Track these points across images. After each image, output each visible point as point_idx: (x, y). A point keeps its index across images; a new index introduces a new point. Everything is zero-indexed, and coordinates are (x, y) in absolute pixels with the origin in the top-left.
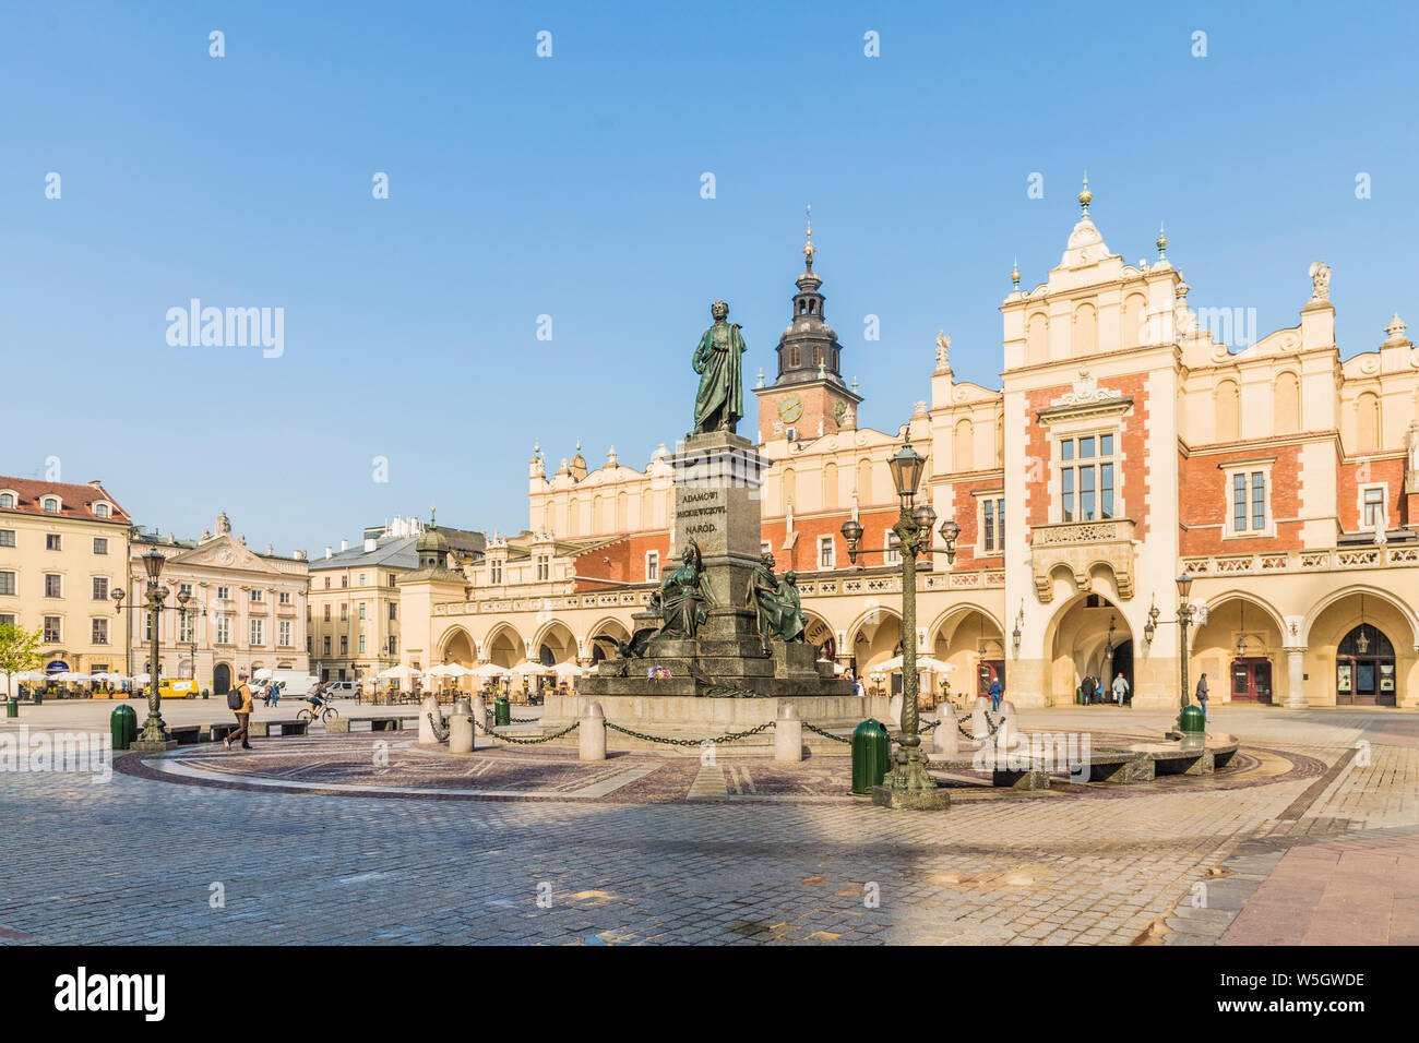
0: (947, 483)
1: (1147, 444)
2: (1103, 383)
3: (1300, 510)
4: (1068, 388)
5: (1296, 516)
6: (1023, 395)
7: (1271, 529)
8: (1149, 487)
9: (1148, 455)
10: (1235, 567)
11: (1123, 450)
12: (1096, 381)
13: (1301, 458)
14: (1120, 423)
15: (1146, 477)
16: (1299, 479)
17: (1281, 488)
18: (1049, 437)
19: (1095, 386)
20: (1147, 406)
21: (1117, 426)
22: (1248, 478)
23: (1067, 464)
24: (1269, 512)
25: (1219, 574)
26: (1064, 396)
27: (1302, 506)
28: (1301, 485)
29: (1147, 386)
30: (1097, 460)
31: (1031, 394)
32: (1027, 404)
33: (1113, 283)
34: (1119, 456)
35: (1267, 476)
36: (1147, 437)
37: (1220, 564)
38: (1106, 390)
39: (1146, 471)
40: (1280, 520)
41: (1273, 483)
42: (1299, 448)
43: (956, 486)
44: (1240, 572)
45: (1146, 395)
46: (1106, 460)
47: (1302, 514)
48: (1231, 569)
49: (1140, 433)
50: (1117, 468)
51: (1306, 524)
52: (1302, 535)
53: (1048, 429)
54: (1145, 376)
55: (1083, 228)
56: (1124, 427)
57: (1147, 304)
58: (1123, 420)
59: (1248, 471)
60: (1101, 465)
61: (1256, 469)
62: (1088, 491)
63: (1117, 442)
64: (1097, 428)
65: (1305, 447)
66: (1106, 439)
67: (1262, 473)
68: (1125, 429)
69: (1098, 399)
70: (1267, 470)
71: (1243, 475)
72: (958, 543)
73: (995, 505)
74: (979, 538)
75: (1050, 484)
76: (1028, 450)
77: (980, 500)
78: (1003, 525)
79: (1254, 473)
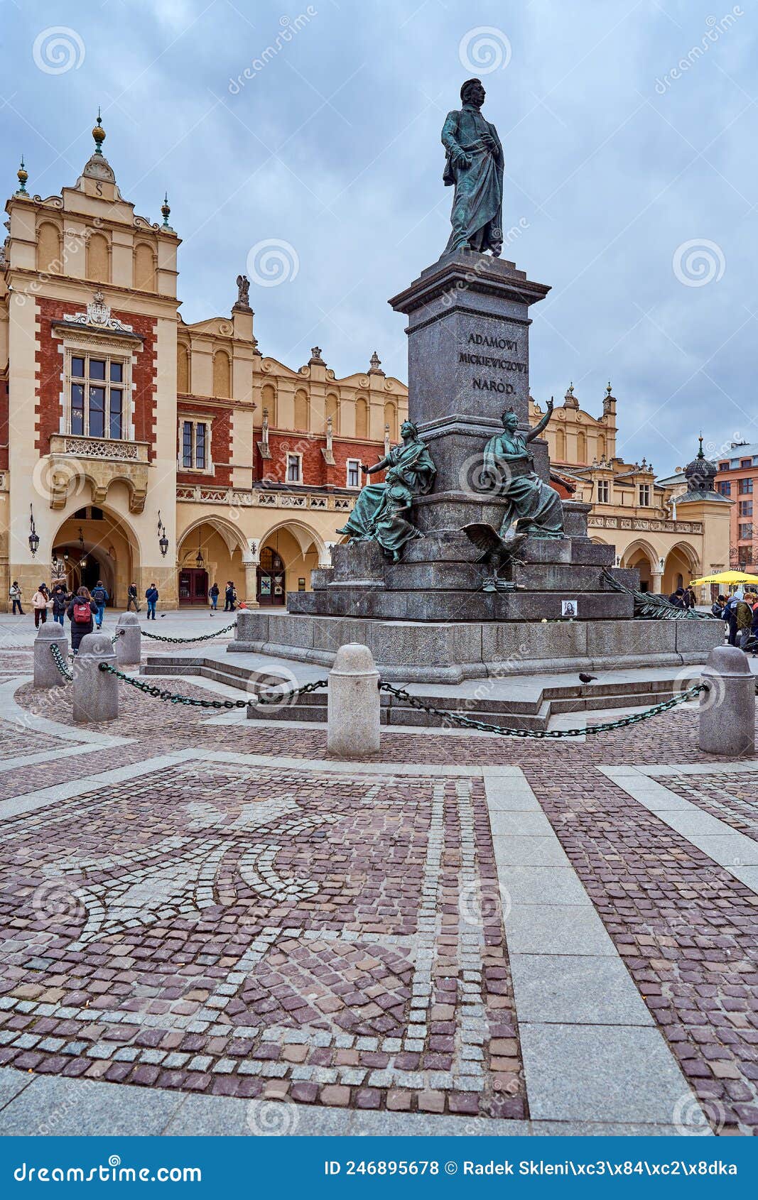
1: (155, 381)
2: (116, 314)
3: (231, 458)
4: (82, 308)
5: (228, 463)
6: (34, 300)
7: (210, 470)
8: (156, 418)
9: (156, 391)
10: (214, 497)
11: (134, 381)
12: (110, 309)
13: (232, 419)
14: (131, 355)
15: (154, 410)
16: (231, 435)
17: (218, 439)
18: (61, 349)
19: (109, 314)
20: (156, 347)
21: (129, 358)
22: (195, 427)
23: (78, 380)
24: (209, 457)
25: (203, 500)
26: (78, 315)
27: (232, 455)
28: (232, 439)
29: (156, 330)
30: (108, 383)
31: (42, 301)
32: (38, 310)
33: (128, 226)
34: (128, 385)
35: (209, 428)
36: (155, 375)
37: (202, 493)
38: (119, 322)
39: (154, 404)
40: (217, 464)
41: (213, 434)
42: (231, 412)
44: (218, 501)
45: (155, 338)
46: (119, 385)
47: (232, 461)
48: (210, 498)
49: (148, 370)
50: (127, 396)
51: (234, 469)
52: (232, 477)
53: (60, 342)
54: (154, 320)
55: (98, 162)
56: (134, 360)
57: (155, 258)
58: (135, 353)
59: (195, 421)
60: (112, 389)
61: (201, 421)
62: (97, 411)
63: (128, 372)
64: (109, 355)
65: (235, 412)
66: (118, 366)
67: (204, 425)
68: (136, 363)
69: (113, 328)
70: (209, 423)
71: (191, 423)
75: (62, 396)
76: (38, 356)
79: (199, 423)
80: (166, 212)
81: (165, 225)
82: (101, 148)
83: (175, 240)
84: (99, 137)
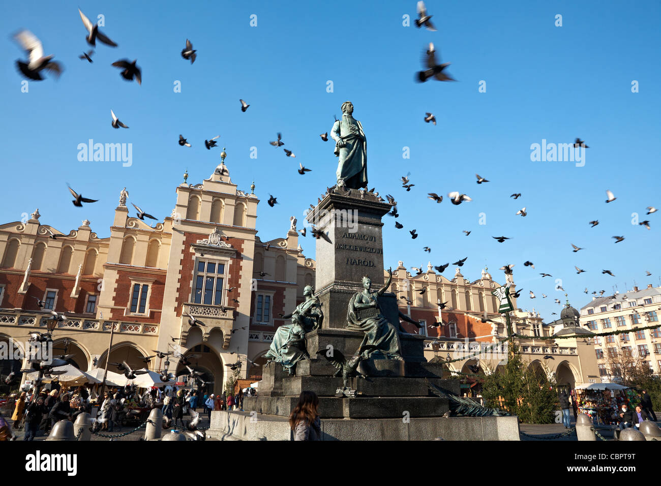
0: (114, 269)
1: (241, 273)
2: (223, 238)
4: (206, 236)
6: (182, 233)
7: (272, 322)
8: (240, 293)
9: (241, 278)
11: (230, 273)
13: (285, 293)
15: (239, 289)
16: (284, 302)
17: (277, 305)
18: (193, 258)
19: (219, 239)
20: (243, 255)
21: (228, 261)
22: (264, 298)
23: (200, 274)
24: (271, 315)
26: (204, 240)
28: (284, 305)
29: (243, 246)
30: (216, 275)
31: (186, 234)
32: (184, 238)
33: (233, 196)
34: (226, 276)
35: (272, 298)
36: (241, 270)
37: (264, 336)
38: (224, 243)
39: (239, 286)
40: (275, 319)
41: (274, 302)
42: (284, 289)
43: (119, 272)
45: (242, 250)
46: (220, 276)
49: (238, 267)
50: (225, 281)
53: (194, 254)
54: (242, 241)
56: (230, 262)
57: (246, 210)
58: (231, 259)
59: (264, 295)
60: (217, 278)
61: (267, 295)
62: (209, 290)
63: (227, 269)
64: (218, 260)
65: (287, 289)
66: (221, 266)
67: (269, 297)
68: (231, 264)
69: (220, 246)
70: (272, 296)
71: (262, 296)
72: (115, 304)
73: (141, 287)
74: (129, 304)
75: (191, 282)
76: (182, 262)
77: (133, 283)
78: (143, 299)
79: (266, 296)
83: (257, 201)
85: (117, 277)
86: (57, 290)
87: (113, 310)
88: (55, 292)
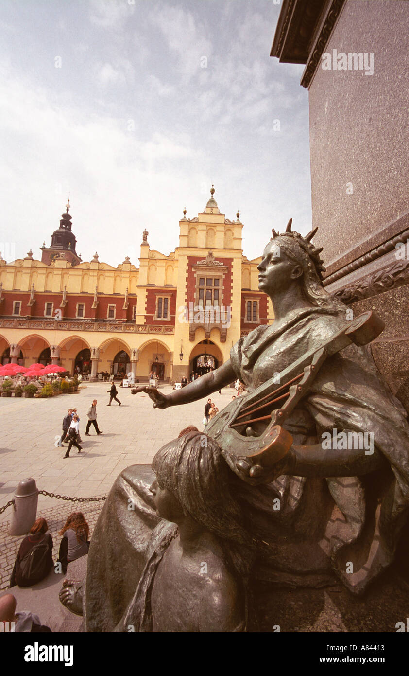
0: (144, 289)
1: (232, 285)
2: (217, 259)
3: (268, 316)
4: (204, 258)
6: (186, 257)
7: (259, 321)
8: (232, 300)
9: (232, 289)
11: (223, 285)
12: (215, 257)
14: (222, 275)
15: (231, 297)
17: (262, 308)
18: (195, 275)
19: (214, 259)
20: (232, 270)
21: (221, 276)
22: (252, 303)
23: (201, 287)
24: (258, 316)
26: (202, 261)
27: (268, 315)
29: (233, 263)
30: (213, 287)
31: (189, 258)
32: (187, 261)
33: (222, 224)
34: (222, 287)
35: (258, 303)
36: (232, 282)
38: (218, 262)
39: (231, 295)
40: (261, 318)
41: (260, 306)
43: (147, 290)
45: (232, 267)
46: (217, 288)
47: (268, 317)
49: (229, 280)
50: (221, 292)
51: (269, 321)
53: (195, 272)
54: (232, 260)
55: (212, 201)
56: (224, 277)
57: (233, 234)
58: (224, 274)
59: (252, 301)
60: (215, 290)
61: (254, 300)
62: (208, 299)
63: (221, 282)
64: (214, 276)
66: (217, 280)
67: (256, 302)
68: (224, 278)
69: (215, 265)
70: (258, 301)
71: (251, 302)
72: (147, 313)
73: (163, 300)
74: (156, 312)
75: (195, 294)
76: (187, 279)
77: (157, 297)
78: (166, 308)
79: (254, 302)
80: (238, 215)
81: (238, 220)
82: (213, 196)
83: (241, 225)
84: (213, 192)
85: (147, 294)
86: (115, 305)
87: (146, 317)
88: (114, 307)
